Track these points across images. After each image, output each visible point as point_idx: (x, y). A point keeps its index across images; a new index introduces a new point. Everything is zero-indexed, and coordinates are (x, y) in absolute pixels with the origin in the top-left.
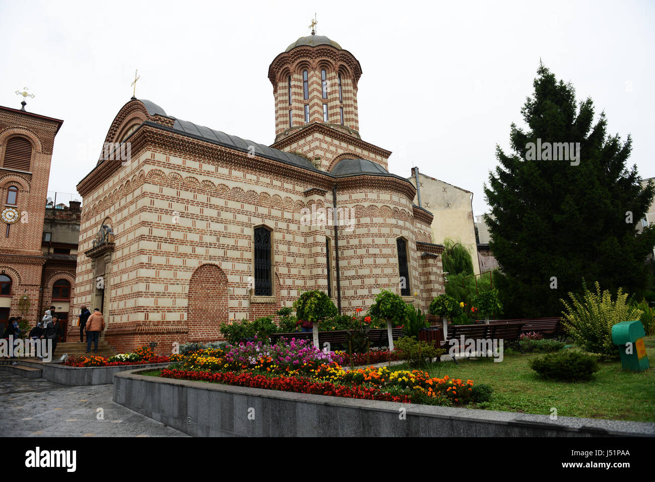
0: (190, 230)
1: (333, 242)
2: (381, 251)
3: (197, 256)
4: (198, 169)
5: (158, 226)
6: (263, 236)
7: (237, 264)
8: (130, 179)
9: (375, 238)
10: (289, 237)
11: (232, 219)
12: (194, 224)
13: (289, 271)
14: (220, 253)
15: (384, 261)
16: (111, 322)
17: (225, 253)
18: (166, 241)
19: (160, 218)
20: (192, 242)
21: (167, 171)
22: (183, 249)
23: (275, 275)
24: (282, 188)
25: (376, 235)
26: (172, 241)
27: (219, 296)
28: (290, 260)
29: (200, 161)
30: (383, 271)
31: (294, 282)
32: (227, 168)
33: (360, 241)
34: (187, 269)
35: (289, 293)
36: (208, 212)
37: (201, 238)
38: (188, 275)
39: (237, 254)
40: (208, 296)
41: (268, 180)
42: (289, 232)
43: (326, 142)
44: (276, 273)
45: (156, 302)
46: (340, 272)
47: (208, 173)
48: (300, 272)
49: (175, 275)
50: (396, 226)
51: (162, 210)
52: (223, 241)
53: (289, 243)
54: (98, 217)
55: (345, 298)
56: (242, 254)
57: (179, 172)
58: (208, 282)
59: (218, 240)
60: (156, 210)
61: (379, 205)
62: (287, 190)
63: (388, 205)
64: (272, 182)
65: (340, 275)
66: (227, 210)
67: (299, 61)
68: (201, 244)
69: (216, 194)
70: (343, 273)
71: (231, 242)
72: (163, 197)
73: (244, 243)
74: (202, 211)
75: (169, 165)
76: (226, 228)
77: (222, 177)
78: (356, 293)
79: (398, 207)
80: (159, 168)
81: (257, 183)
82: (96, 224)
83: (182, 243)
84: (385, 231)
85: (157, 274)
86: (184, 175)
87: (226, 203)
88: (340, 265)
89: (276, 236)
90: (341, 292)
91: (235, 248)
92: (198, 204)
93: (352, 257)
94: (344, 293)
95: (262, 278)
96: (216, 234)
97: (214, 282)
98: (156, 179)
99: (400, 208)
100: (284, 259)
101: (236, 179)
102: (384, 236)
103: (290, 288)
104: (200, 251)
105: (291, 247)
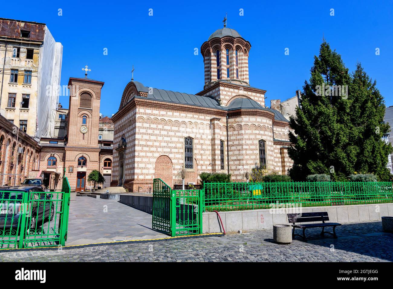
0: (155, 141)
1: (226, 143)
2: (249, 147)
3: (158, 152)
4: (158, 114)
5: (142, 140)
6: (189, 141)
7: (176, 155)
8: (131, 119)
9: (247, 141)
10: (202, 142)
11: (174, 135)
12: (157, 138)
13: (202, 157)
14: (169, 150)
15: (251, 152)
16: (126, 179)
17: (171, 150)
18: (145, 146)
19: (142, 137)
20: (156, 146)
21: (145, 116)
22: (152, 149)
23: (195, 160)
24: (198, 119)
25: (247, 139)
26: (148, 146)
27: (168, 168)
28: (202, 152)
29: (159, 110)
30: (250, 157)
31: (204, 163)
32: (171, 112)
33: (239, 142)
34: (155, 158)
35: (201, 168)
36: (163, 133)
37: (160, 144)
38: (155, 160)
39: (176, 150)
40: (163, 169)
41: (191, 116)
42: (202, 139)
43: (226, 91)
44: (195, 159)
45: (142, 171)
46: (229, 157)
47: (163, 115)
48: (207, 158)
49: (149, 160)
50: (259, 134)
51: (143, 133)
52: (170, 145)
53: (202, 144)
54: (120, 133)
55: (232, 170)
56: (179, 150)
57: (150, 116)
58: (163, 163)
59: (168, 144)
60: (141, 134)
61: (249, 124)
62: (201, 119)
63: (254, 124)
64: (193, 116)
65: (229, 159)
66: (171, 131)
67: (214, 45)
68: (160, 147)
69: (166, 124)
70: (230, 158)
71: (173, 145)
72: (144, 128)
73: (179, 145)
74: (160, 132)
75: (145, 114)
76: (171, 139)
77: (169, 116)
78: (236, 168)
79: (260, 124)
80: (141, 115)
81: (186, 117)
82: (119, 137)
83: (152, 146)
84: (252, 137)
85: (142, 160)
86: (152, 117)
87: (171, 128)
88: (229, 154)
89: (195, 141)
90: (229, 167)
91: (175, 148)
92: (158, 129)
93: (235, 150)
94: (231, 168)
95: (188, 161)
96: (167, 142)
97: (166, 163)
98: (141, 120)
99: (262, 125)
100: (199, 152)
101: (176, 117)
102: (251, 139)
103: (202, 165)
104: (159, 149)
105: (203, 146)
